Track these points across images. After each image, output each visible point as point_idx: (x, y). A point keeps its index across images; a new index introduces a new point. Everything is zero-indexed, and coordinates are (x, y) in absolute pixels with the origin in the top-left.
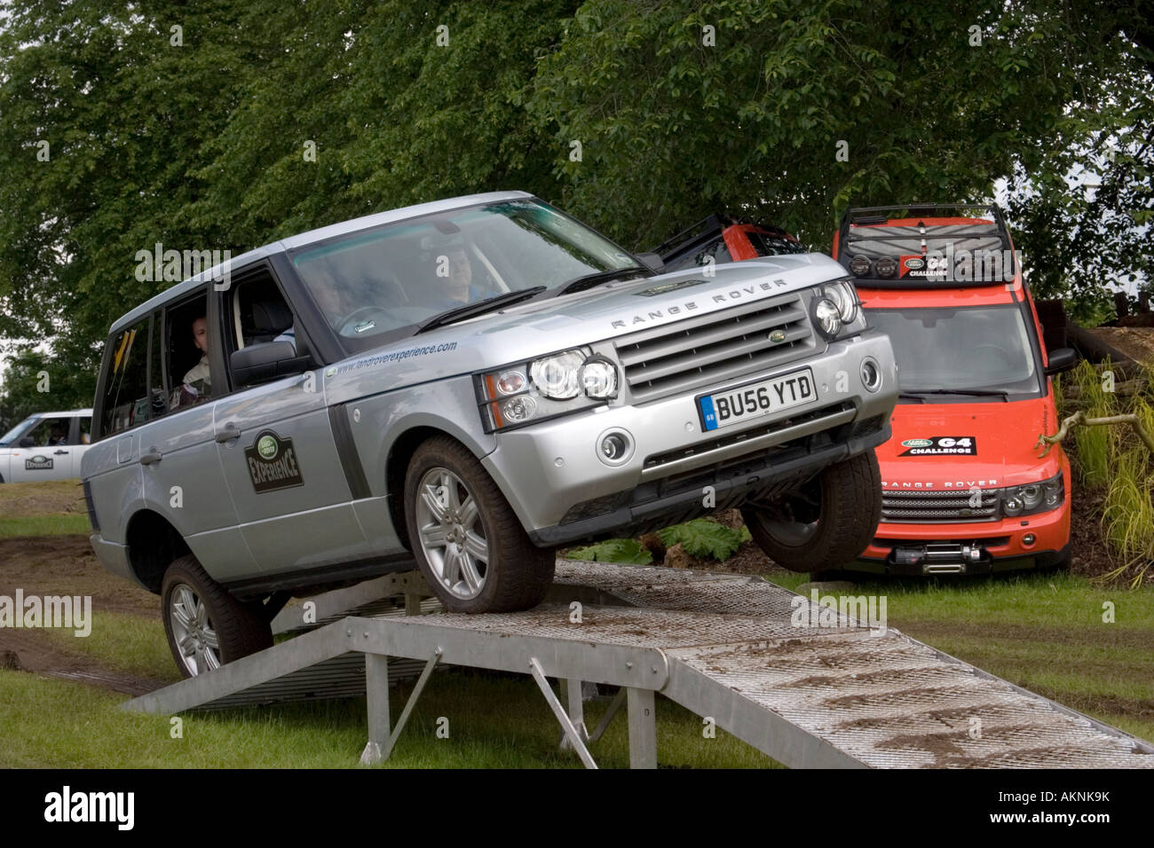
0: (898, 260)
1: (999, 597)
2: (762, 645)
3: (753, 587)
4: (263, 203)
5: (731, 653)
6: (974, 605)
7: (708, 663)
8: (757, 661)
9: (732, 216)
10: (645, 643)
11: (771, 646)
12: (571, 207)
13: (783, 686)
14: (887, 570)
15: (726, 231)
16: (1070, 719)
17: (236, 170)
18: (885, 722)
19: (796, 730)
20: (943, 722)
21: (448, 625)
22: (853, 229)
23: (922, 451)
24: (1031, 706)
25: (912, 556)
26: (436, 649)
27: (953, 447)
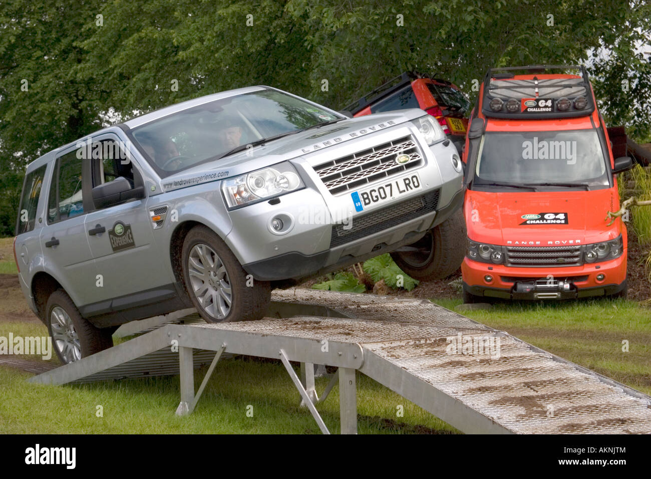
0: (520, 101)
1: (581, 313)
2: (423, 342)
3: (423, 306)
4: (123, 64)
5: (403, 346)
6: (565, 318)
7: (388, 352)
8: (419, 351)
9: (417, 73)
10: (350, 340)
11: (428, 342)
12: (317, 67)
13: (434, 367)
14: (511, 297)
15: (413, 82)
16: (611, 387)
17: (105, 43)
18: (496, 388)
19: (440, 393)
20: (531, 389)
21: (230, 329)
22: (492, 81)
23: (534, 222)
24: (587, 379)
25: (527, 287)
26: (223, 343)
27: (553, 219)
